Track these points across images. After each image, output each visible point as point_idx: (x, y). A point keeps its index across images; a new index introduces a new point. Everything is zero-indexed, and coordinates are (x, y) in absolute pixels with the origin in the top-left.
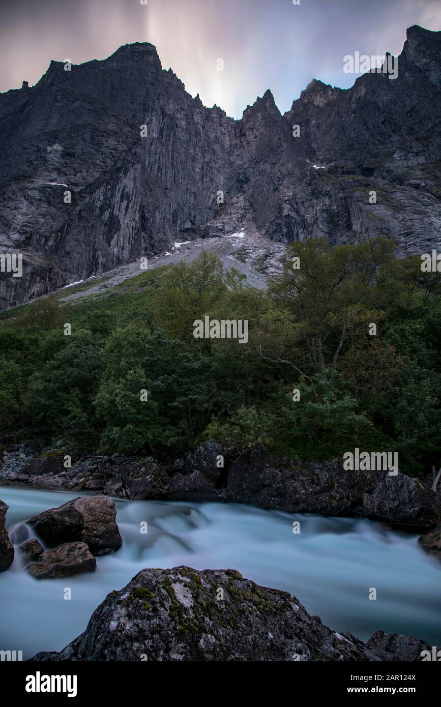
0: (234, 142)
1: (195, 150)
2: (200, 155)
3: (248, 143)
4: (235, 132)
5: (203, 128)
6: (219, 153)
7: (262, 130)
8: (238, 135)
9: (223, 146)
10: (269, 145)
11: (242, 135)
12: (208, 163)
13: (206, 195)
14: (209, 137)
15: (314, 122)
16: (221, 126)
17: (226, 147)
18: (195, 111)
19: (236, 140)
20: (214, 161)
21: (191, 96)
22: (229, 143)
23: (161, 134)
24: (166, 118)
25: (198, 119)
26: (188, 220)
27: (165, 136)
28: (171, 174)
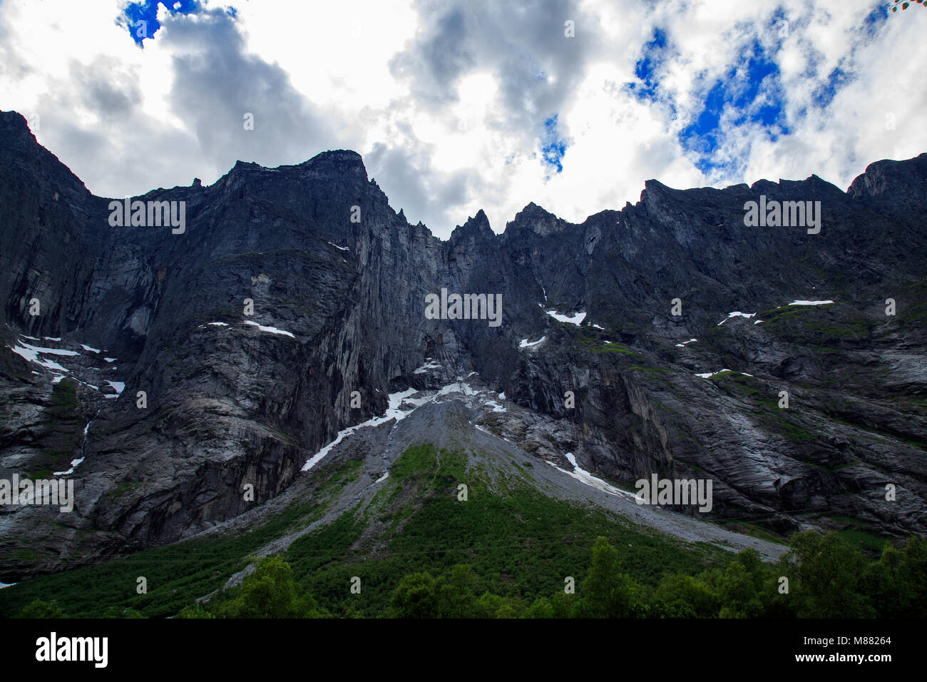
0: (441, 268)
1: (401, 278)
2: (406, 283)
3: (459, 270)
4: (443, 255)
5: (409, 250)
6: (425, 280)
7: (475, 257)
8: (446, 259)
9: (429, 272)
10: (487, 278)
11: (451, 261)
12: (414, 293)
13: (415, 333)
14: (414, 261)
15: (536, 253)
16: (427, 247)
17: (434, 272)
18: (400, 230)
19: (443, 265)
21: (394, 212)
22: (436, 269)
23: (369, 261)
24: (374, 241)
25: (403, 239)
26: (398, 366)
27: (373, 263)
28: (379, 310)
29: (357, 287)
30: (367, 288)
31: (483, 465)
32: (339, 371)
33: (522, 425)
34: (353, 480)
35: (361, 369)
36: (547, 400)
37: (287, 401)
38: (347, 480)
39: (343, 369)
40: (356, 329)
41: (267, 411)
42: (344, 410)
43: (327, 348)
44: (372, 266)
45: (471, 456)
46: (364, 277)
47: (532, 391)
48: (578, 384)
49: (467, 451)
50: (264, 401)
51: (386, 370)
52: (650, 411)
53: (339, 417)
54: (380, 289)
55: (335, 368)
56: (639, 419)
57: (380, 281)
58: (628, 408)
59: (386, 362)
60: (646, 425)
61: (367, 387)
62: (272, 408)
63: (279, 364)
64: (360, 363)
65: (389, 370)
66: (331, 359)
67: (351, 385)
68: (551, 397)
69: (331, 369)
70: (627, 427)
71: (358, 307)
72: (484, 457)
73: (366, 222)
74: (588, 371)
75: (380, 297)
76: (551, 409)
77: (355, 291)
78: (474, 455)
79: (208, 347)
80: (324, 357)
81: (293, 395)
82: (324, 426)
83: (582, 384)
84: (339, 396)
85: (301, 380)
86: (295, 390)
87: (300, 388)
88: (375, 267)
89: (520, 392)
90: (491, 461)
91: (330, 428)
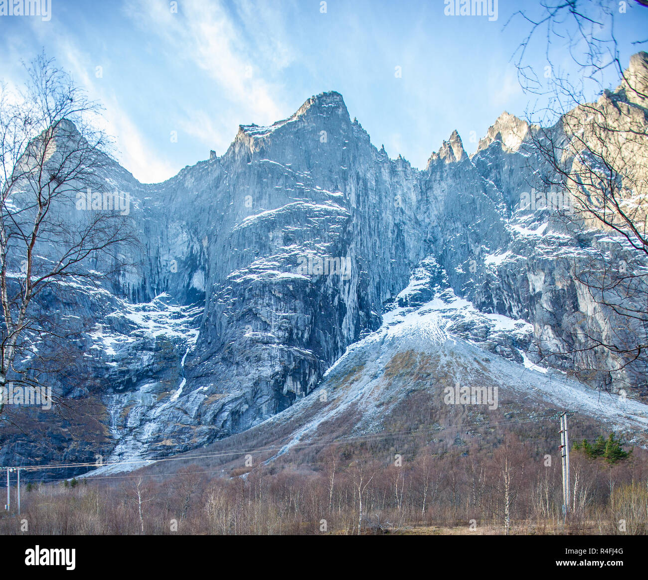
0: (420, 198)
1: (386, 214)
2: (391, 217)
3: (435, 198)
4: (420, 185)
5: (391, 185)
7: (449, 182)
8: (424, 189)
9: (410, 204)
12: (398, 226)
15: (505, 168)
16: (406, 180)
17: (413, 204)
18: (383, 167)
19: (422, 195)
20: (403, 223)
21: (376, 149)
22: (416, 200)
23: (358, 202)
24: (361, 182)
25: (386, 175)
26: (388, 291)
27: (361, 203)
28: (370, 245)
29: (350, 228)
30: (359, 228)
31: (451, 363)
32: (343, 300)
33: (484, 329)
34: (357, 380)
35: (359, 297)
36: (507, 306)
37: (307, 328)
38: (354, 380)
39: (345, 299)
40: (352, 265)
41: (295, 337)
42: (349, 330)
43: (332, 284)
44: (361, 207)
45: (442, 356)
46: (355, 218)
47: (494, 300)
48: (534, 290)
49: (440, 353)
50: (291, 330)
51: (379, 295)
52: (595, 309)
53: (346, 335)
54: (370, 227)
55: (339, 298)
56: (584, 316)
57: (369, 219)
58: (576, 307)
59: (378, 288)
60: (590, 321)
61: (365, 310)
62: (297, 334)
63: (298, 301)
64: (358, 291)
65: (381, 295)
66: (336, 292)
67: (352, 310)
68: (510, 303)
69: (336, 299)
70: (573, 324)
71: (353, 246)
72: (452, 356)
73: (352, 165)
74: (543, 278)
75: (370, 234)
76: (510, 313)
77: (349, 231)
78: (445, 355)
79: (247, 295)
80: (330, 292)
81: (311, 323)
82: (336, 343)
83: (537, 290)
84: (344, 320)
85: (316, 311)
86: (312, 319)
87: (315, 318)
88: (364, 207)
89: (485, 302)
90: (458, 359)
91: (340, 344)
